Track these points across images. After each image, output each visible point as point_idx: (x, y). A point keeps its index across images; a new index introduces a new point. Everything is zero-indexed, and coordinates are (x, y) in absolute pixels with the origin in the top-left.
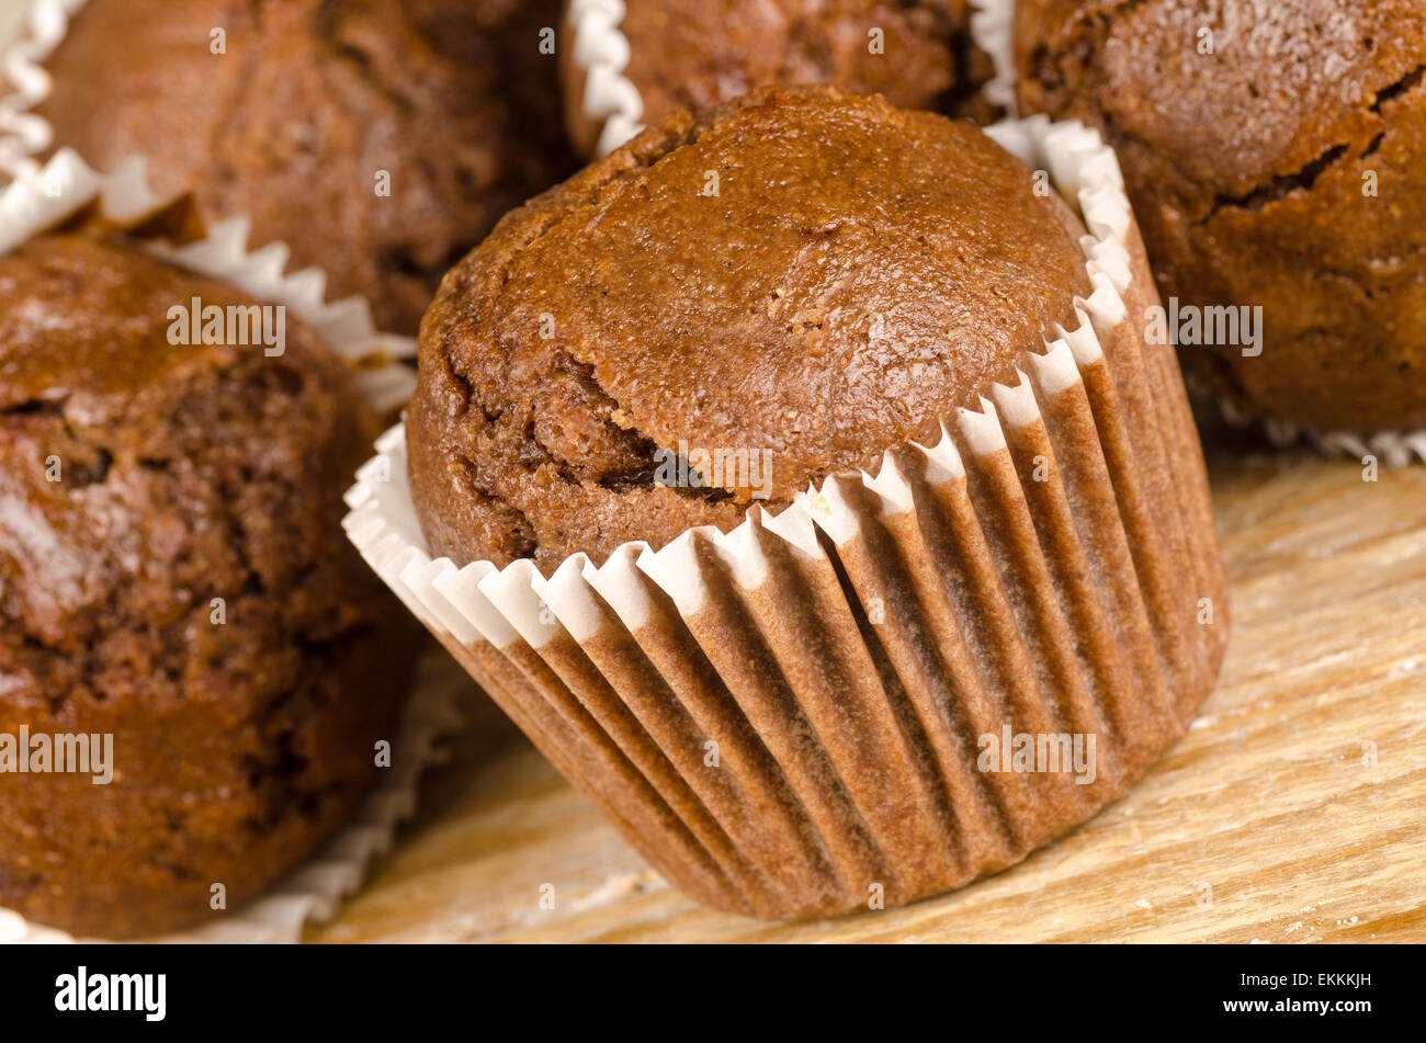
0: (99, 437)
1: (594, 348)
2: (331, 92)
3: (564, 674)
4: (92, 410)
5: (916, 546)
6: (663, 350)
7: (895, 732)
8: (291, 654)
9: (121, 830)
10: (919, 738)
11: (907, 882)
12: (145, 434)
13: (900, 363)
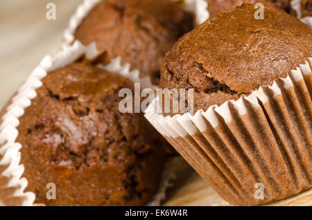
0: (86, 105)
1: (202, 60)
2: (139, 37)
3: (198, 142)
4: (84, 99)
5: (282, 104)
6: (219, 59)
7: (279, 151)
8: (133, 156)
9: (94, 199)
10: (285, 155)
11: (284, 193)
12: (97, 104)
13: (277, 60)
